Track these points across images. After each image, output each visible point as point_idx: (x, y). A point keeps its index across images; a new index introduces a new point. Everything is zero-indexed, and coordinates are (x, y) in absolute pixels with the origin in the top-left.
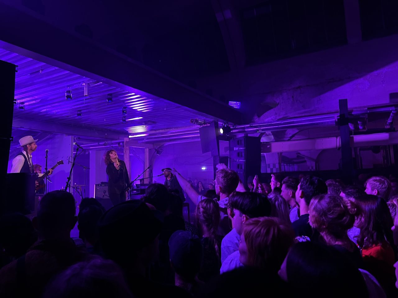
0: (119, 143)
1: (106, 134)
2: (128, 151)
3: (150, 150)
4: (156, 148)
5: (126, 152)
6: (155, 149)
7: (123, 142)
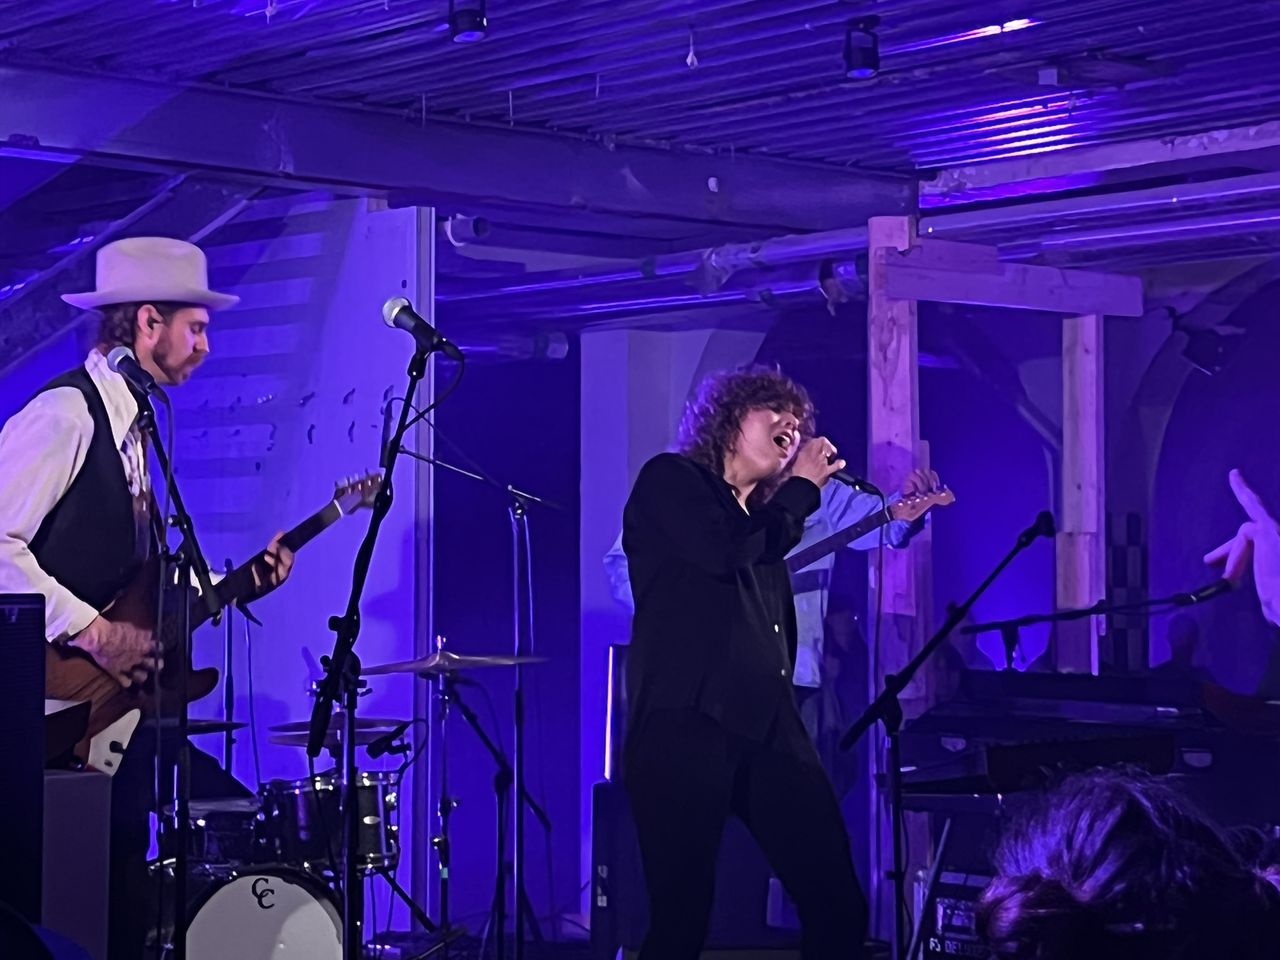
0: (825, 266)
1: (712, 183)
3: (1109, 323)
4: (1183, 308)
5: (883, 348)
6: (1172, 311)
7: (861, 257)
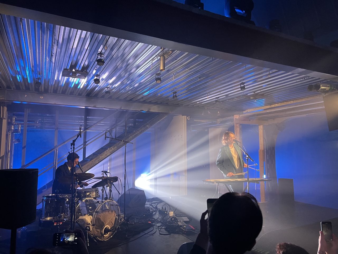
2: (238, 129)
7: (233, 119)
